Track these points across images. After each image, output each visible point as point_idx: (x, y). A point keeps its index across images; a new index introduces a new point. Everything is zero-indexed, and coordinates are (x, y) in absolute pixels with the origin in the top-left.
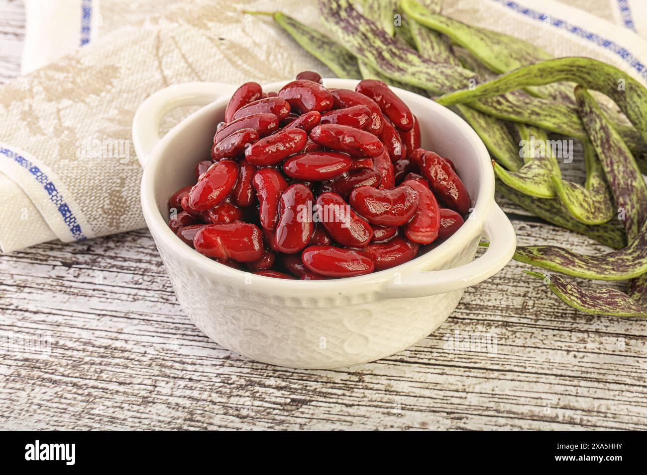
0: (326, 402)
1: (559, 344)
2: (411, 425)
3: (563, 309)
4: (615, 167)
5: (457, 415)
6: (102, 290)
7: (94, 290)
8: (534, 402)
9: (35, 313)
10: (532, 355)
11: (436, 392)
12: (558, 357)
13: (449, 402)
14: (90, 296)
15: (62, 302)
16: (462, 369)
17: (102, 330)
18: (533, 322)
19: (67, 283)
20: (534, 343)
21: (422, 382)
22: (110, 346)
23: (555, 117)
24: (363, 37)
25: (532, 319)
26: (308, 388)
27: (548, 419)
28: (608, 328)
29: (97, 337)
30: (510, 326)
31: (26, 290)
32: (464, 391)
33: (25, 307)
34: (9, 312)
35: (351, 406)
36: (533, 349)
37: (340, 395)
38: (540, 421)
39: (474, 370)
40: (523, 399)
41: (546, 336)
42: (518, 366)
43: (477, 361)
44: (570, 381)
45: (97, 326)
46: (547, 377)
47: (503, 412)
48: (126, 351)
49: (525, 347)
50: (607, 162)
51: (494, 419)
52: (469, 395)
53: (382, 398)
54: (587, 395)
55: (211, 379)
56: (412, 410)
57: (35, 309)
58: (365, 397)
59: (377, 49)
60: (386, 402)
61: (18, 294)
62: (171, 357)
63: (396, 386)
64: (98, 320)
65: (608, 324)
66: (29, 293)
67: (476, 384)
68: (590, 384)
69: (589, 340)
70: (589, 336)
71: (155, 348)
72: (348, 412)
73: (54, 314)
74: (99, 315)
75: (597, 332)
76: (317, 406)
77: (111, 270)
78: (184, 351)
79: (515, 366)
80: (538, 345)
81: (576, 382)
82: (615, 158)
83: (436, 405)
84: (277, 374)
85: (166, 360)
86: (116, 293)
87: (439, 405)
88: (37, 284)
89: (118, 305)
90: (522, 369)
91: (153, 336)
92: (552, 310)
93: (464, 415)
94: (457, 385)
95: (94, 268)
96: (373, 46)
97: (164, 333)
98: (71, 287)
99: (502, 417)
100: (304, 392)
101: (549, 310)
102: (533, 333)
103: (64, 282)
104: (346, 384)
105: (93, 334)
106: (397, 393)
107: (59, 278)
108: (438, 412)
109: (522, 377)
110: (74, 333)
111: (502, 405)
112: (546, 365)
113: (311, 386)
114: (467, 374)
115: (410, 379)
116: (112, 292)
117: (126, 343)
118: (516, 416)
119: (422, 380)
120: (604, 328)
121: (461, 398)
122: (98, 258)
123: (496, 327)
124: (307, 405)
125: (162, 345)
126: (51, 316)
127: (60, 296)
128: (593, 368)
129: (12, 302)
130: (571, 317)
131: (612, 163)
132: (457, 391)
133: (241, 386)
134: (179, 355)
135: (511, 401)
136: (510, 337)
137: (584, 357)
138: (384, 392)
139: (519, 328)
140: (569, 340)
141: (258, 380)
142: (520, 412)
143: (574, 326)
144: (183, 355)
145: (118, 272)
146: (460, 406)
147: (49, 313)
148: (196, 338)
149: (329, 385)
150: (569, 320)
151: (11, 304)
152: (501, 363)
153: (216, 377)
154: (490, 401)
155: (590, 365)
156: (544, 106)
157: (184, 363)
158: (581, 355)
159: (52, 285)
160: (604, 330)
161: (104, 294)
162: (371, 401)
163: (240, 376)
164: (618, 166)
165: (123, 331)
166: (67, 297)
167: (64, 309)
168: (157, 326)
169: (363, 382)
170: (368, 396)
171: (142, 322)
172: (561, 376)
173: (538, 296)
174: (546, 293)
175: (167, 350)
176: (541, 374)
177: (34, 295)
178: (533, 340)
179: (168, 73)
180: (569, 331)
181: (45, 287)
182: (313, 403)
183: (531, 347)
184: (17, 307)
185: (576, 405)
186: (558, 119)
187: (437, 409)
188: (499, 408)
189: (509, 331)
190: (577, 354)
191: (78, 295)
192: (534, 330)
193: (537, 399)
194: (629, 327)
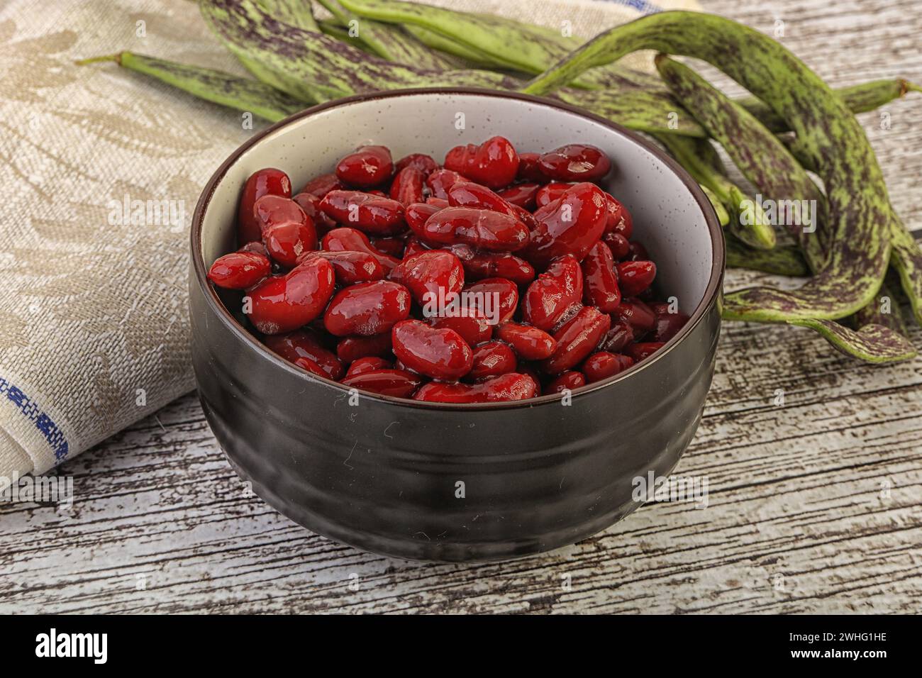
0: (579, 592)
1: (819, 424)
2: (717, 590)
3: (786, 376)
4: (756, 159)
5: (766, 558)
6: (130, 526)
7: (118, 529)
8: (849, 511)
9: (60, 586)
10: (796, 448)
11: (711, 534)
12: (834, 442)
13: (740, 543)
14: (121, 540)
15: (85, 559)
16: (721, 494)
17: (180, 584)
18: (763, 404)
19: (71, 531)
20: (788, 432)
21: (683, 527)
22: (210, 602)
23: (642, 111)
24: (319, 59)
25: (759, 400)
26: (538, 579)
27: (886, 529)
28: (866, 385)
29: (183, 595)
30: (738, 417)
31: (16, 557)
32: (748, 523)
33: (38, 581)
34: (19, 596)
35: (617, 586)
36: (792, 441)
37: (590, 577)
38: (877, 534)
39: (738, 491)
40: (832, 512)
41: (796, 418)
42: (791, 468)
43: (733, 477)
44: (874, 469)
45: (167, 579)
46: (841, 472)
47: (821, 537)
48: (240, 602)
49: (780, 440)
50: (740, 154)
51: (817, 549)
52: (759, 526)
53: (649, 564)
54: (909, 482)
55: (393, 606)
56: (701, 568)
57: (54, 582)
58: (623, 569)
59: (346, 72)
60: (659, 568)
61: (9, 567)
62: (311, 593)
63: (652, 542)
64: (161, 570)
65: (860, 380)
66: (26, 560)
67: (755, 510)
68: (901, 467)
69: (854, 408)
70: (850, 403)
71: (277, 586)
72: (620, 597)
73: (90, 580)
74: (157, 562)
75: (855, 394)
76: (572, 601)
77: (119, 492)
78: (320, 578)
79: (787, 469)
80: (797, 433)
81: (881, 470)
82: (752, 146)
83: (727, 553)
84: (479, 572)
85: (308, 599)
86: (155, 524)
87: (732, 552)
88: (26, 543)
89: (174, 541)
90: (800, 472)
91: (261, 571)
92: (774, 381)
93: (775, 556)
94: (731, 517)
95: (91, 497)
96: (339, 69)
97: (272, 561)
98: (80, 534)
99: (825, 543)
100: (537, 586)
101: (770, 382)
102: (775, 419)
103: (65, 530)
104: (585, 559)
105: (171, 592)
106: (664, 552)
107: (51, 525)
108: (737, 561)
109: (808, 482)
110: (142, 599)
111: (811, 527)
112: (827, 458)
113: (540, 576)
114: (732, 498)
115: (664, 528)
116: (149, 525)
117: (231, 591)
118: (841, 537)
119: (680, 523)
120: (860, 387)
121: (751, 533)
122: (86, 480)
123: (722, 423)
124: (556, 603)
125: (284, 580)
126: (86, 585)
127: (76, 552)
128: (889, 444)
129: (10, 581)
130: (807, 384)
131: (749, 155)
132: (738, 525)
133: (444, 603)
134: (321, 586)
135: (819, 519)
136: (751, 432)
137: (865, 433)
138: (643, 555)
139: (751, 416)
140: (826, 415)
141: (460, 588)
142: (842, 530)
143: (820, 394)
144: (327, 585)
145: (135, 493)
146: (759, 545)
147: (82, 581)
148: (324, 555)
149: (563, 567)
150: (806, 388)
151: (13, 585)
152: (765, 471)
153: (399, 601)
154: (793, 527)
155: (881, 442)
156: (618, 99)
157: (337, 596)
158: (859, 431)
159: (50, 540)
160: (861, 389)
161: (138, 531)
162: (636, 572)
163: (432, 590)
164: (761, 157)
165: (213, 575)
166: (87, 550)
167: (97, 568)
168: (252, 554)
169: (605, 549)
170: (628, 566)
171: (228, 556)
172: (857, 466)
173: (741, 366)
174: (748, 359)
175: (298, 584)
176: (829, 471)
177: (34, 560)
178: (784, 428)
179: (35, 179)
180: (818, 402)
181: (42, 546)
182: (563, 598)
183: (789, 438)
184: (23, 585)
185: (905, 499)
186: (648, 112)
187: (734, 558)
188: (811, 533)
189: (743, 424)
190: (854, 431)
191: (101, 543)
192: (773, 414)
193: (850, 505)
194: (891, 377)
